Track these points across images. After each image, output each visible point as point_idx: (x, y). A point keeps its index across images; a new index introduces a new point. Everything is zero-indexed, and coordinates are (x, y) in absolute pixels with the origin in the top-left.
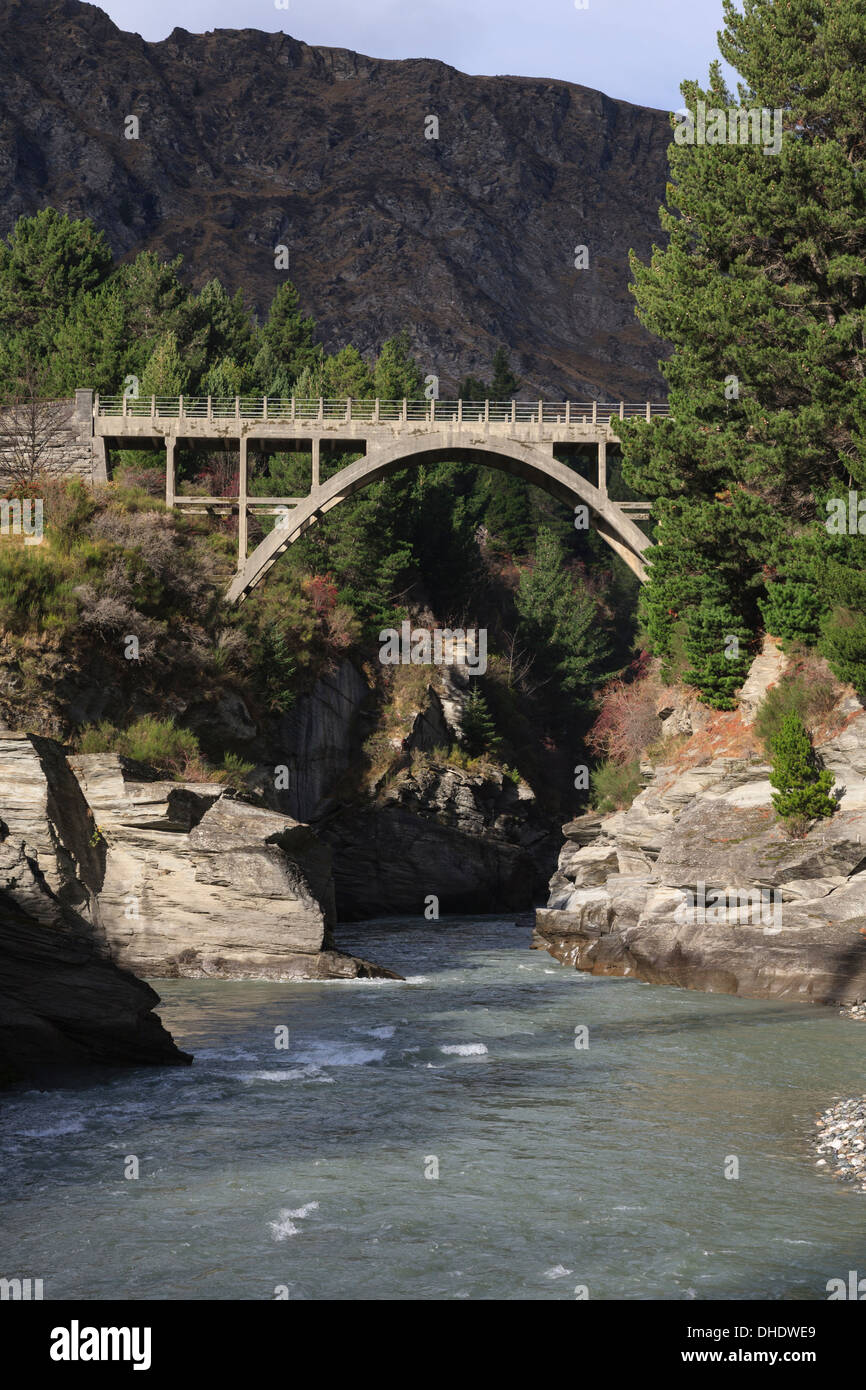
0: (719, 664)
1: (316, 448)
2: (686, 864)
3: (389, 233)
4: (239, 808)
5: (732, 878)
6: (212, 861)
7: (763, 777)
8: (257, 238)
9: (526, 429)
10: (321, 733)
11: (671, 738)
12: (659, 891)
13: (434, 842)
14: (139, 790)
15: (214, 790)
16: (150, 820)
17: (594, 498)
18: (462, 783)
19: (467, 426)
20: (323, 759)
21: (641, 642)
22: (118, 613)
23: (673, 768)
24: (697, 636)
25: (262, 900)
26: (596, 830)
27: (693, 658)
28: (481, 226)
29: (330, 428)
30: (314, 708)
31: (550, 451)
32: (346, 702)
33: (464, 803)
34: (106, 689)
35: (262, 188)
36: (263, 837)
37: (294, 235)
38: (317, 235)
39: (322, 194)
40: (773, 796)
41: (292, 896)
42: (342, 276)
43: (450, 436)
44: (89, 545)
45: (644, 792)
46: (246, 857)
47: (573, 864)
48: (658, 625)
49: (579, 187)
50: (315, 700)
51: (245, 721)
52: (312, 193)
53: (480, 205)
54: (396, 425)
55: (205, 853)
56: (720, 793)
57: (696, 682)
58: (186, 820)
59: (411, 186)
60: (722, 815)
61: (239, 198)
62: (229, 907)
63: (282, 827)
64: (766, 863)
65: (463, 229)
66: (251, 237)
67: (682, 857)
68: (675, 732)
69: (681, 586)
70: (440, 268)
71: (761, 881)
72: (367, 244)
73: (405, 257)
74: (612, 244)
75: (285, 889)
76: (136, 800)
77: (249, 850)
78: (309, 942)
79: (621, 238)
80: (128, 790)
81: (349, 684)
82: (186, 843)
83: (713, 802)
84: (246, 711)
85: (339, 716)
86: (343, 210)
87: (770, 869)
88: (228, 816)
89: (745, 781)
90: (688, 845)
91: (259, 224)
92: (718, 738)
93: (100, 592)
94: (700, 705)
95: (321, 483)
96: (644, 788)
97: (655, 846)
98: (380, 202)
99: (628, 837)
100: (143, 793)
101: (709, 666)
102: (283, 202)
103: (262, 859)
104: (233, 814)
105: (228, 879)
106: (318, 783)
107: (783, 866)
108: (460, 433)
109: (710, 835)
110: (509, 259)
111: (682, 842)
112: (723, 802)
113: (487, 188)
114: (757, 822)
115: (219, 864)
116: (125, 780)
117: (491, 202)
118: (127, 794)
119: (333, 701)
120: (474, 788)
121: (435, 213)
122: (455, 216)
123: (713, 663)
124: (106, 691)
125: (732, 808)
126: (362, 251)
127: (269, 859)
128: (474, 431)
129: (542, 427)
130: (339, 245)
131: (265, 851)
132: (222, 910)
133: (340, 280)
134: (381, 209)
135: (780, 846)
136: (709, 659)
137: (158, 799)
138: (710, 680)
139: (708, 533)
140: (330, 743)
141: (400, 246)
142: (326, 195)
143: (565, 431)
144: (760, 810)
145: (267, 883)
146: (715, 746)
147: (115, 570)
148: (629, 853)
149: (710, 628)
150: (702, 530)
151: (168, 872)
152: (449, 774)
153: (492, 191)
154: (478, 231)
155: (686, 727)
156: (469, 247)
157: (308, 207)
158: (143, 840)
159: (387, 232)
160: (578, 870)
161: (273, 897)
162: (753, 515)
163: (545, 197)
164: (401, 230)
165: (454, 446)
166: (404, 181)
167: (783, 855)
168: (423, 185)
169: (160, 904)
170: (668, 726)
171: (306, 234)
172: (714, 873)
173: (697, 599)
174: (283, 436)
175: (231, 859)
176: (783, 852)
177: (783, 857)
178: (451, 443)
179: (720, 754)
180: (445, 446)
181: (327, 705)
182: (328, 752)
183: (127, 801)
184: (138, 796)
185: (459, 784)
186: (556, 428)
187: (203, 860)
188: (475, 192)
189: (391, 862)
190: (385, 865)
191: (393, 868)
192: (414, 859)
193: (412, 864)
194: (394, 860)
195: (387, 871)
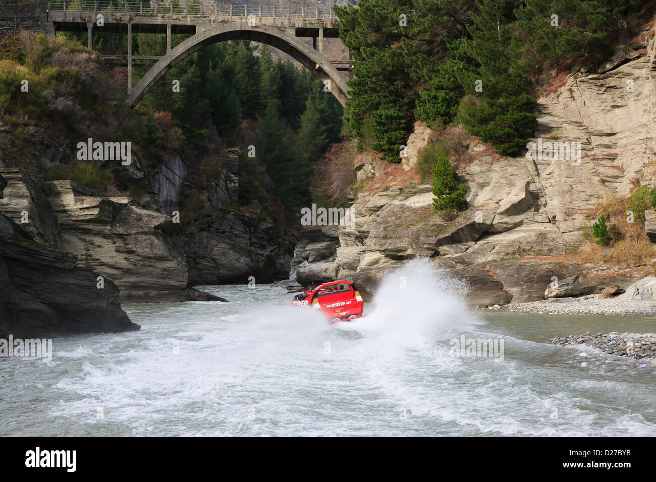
0: (391, 138)
1: (169, 30)
2: (385, 237)
4: (139, 210)
5: (412, 244)
6: (125, 240)
7: (428, 191)
9: (281, 20)
10: (165, 194)
11: (363, 181)
12: (367, 255)
13: (224, 248)
14: (83, 200)
15: (124, 201)
16: (88, 217)
17: (317, 58)
18: (238, 219)
20: (166, 207)
21: (344, 131)
22: (68, 105)
23: (367, 193)
24: (379, 124)
25: (153, 261)
27: (377, 136)
29: (177, 19)
30: (161, 181)
31: (294, 32)
32: (177, 177)
34: (61, 148)
36: (153, 226)
40: (434, 199)
41: (170, 258)
43: (241, 24)
44: (50, 69)
45: (352, 206)
46: (145, 237)
47: (306, 251)
48: (356, 120)
50: (162, 176)
51: (138, 169)
54: (212, 18)
55: (120, 236)
56: (402, 200)
57: (379, 149)
58: (109, 217)
60: (403, 212)
62: (135, 265)
63: (163, 220)
64: (431, 235)
67: (382, 234)
68: (364, 177)
69: (368, 99)
71: (428, 244)
75: (166, 254)
76: (81, 206)
77: (145, 233)
78: (180, 283)
80: (76, 201)
81: (179, 168)
82: (109, 230)
83: (398, 205)
84: (138, 164)
85: (174, 185)
87: (434, 238)
88: (133, 215)
89: (415, 194)
90: (386, 228)
92: (391, 177)
93: (58, 95)
94: (380, 162)
95: (172, 48)
96: (352, 204)
97: (365, 230)
99: (345, 230)
100: (85, 202)
101: (386, 139)
103: (153, 238)
104: (136, 213)
105: (134, 249)
107: (441, 236)
108: (246, 22)
109: (397, 222)
111: (382, 226)
112: (403, 205)
114: (423, 213)
115: (129, 241)
116: (75, 196)
118: (76, 203)
119: (171, 177)
123: (388, 138)
124: (61, 149)
125: (408, 208)
127: (157, 238)
128: (254, 21)
129: (289, 20)
131: (155, 234)
132: (131, 267)
135: (439, 226)
136: (386, 136)
137: (94, 204)
138: (386, 147)
139: (389, 65)
140: (169, 198)
143: (302, 21)
144: (424, 208)
145: (156, 251)
146: (391, 181)
147: (65, 83)
148: (346, 238)
149: (386, 119)
150: (385, 63)
151: (99, 246)
155: (370, 174)
158: (85, 229)
160: (310, 253)
161: (161, 259)
162: (415, 54)
165: (243, 28)
167: (440, 230)
169: (95, 264)
170: (360, 174)
172: (402, 242)
173: (377, 106)
175: (136, 238)
176: (440, 229)
177: (440, 232)
179: (394, 185)
180: (239, 28)
181: (168, 179)
182: (169, 203)
183: (76, 207)
184: (83, 204)
185: (236, 219)
186: (297, 20)
187: (120, 241)
189: (202, 259)
190: (199, 261)
191: (204, 262)
192: (214, 257)
193: (214, 260)
194: (204, 258)
195: (200, 264)
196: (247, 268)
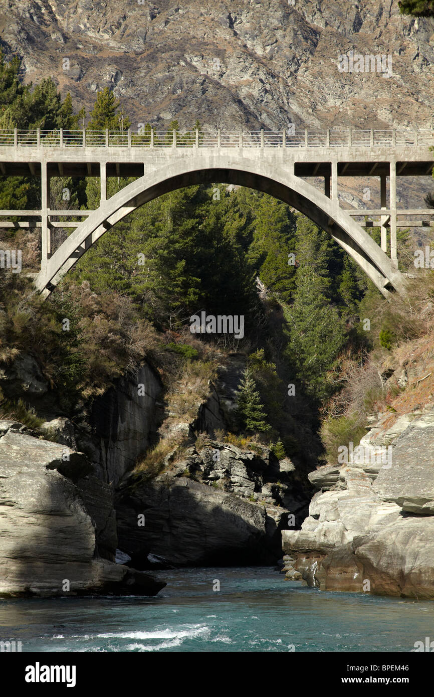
1: (103, 170)
2: (401, 479)
3: (196, 83)
4: (24, 440)
8: (97, 87)
9: (273, 153)
12: (381, 507)
15: (3, 425)
17: (328, 207)
18: (237, 457)
19: (224, 151)
25: (42, 516)
26: (335, 477)
28: (263, 77)
29: (115, 154)
30: (119, 400)
31: (292, 169)
33: (239, 473)
35: (100, 50)
36: (44, 463)
37: (125, 85)
38: (142, 85)
39: (145, 54)
42: (161, 115)
43: (212, 158)
45: (369, 433)
46: (29, 480)
49: (337, 45)
51: (38, 378)
52: (137, 54)
53: (264, 61)
54: (167, 151)
56: (429, 422)
59: (212, 47)
61: (83, 58)
63: (60, 455)
65: (251, 79)
66: (93, 87)
70: (234, 108)
72: (179, 91)
73: (208, 101)
74: (362, 88)
77: (32, 474)
79: (369, 83)
81: (147, 381)
83: (424, 429)
84: (38, 371)
85: (139, 406)
86: (161, 66)
88: (15, 447)
91: (99, 77)
95: (107, 198)
96: (369, 430)
97: (375, 468)
98: (189, 60)
99: (357, 469)
102: (116, 61)
104: (19, 445)
105: (14, 499)
106: (123, 459)
108: (219, 156)
110: (285, 101)
113: (268, 48)
115: (6, 488)
117: (271, 58)
119: (134, 394)
120: (247, 462)
121: (230, 67)
122: (244, 69)
126: (175, 96)
128: (231, 155)
129: (284, 150)
130: (159, 93)
132: (9, 527)
133: (159, 119)
134: (189, 64)
140: (132, 427)
141: (204, 93)
142: (148, 55)
143: (304, 153)
145: (47, 502)
152: (226, 451)
153: (272, 50)
154: (261, 81)
156: (255, 93)
157: (135, 65)
159: (194, 82)
161: (52, 513)
163: (312, 53)
164: (205, 81)
165: (214, 167)
166: (207, 44)
168: (221, 47)
171: (134, 85)
174: (76, 161)
175: (17, 483)
178: (212, 165)
180: (208, 167)
181: (130, 397)
185: (234, 458)
186: (297, 151)
188: (259, 52)
189: (180, 520)
190: (176, 523)
191: (182, 525)
192: (199, 517)
193: (197, 521)
194: (183, 518)
195: (178, 527)
196: (249, 534)
